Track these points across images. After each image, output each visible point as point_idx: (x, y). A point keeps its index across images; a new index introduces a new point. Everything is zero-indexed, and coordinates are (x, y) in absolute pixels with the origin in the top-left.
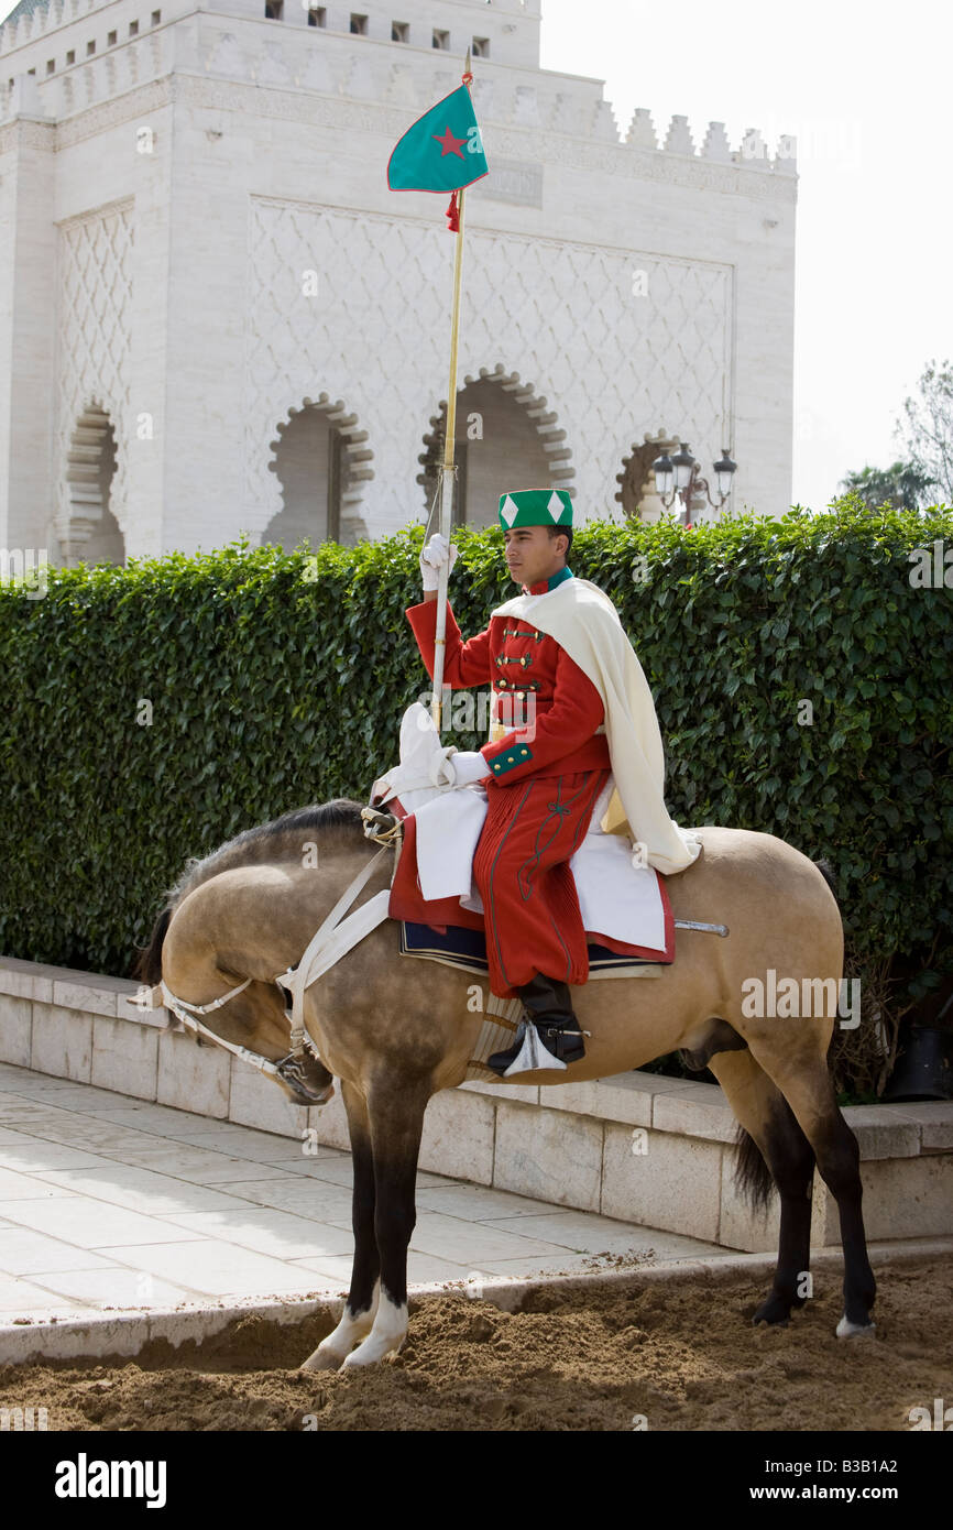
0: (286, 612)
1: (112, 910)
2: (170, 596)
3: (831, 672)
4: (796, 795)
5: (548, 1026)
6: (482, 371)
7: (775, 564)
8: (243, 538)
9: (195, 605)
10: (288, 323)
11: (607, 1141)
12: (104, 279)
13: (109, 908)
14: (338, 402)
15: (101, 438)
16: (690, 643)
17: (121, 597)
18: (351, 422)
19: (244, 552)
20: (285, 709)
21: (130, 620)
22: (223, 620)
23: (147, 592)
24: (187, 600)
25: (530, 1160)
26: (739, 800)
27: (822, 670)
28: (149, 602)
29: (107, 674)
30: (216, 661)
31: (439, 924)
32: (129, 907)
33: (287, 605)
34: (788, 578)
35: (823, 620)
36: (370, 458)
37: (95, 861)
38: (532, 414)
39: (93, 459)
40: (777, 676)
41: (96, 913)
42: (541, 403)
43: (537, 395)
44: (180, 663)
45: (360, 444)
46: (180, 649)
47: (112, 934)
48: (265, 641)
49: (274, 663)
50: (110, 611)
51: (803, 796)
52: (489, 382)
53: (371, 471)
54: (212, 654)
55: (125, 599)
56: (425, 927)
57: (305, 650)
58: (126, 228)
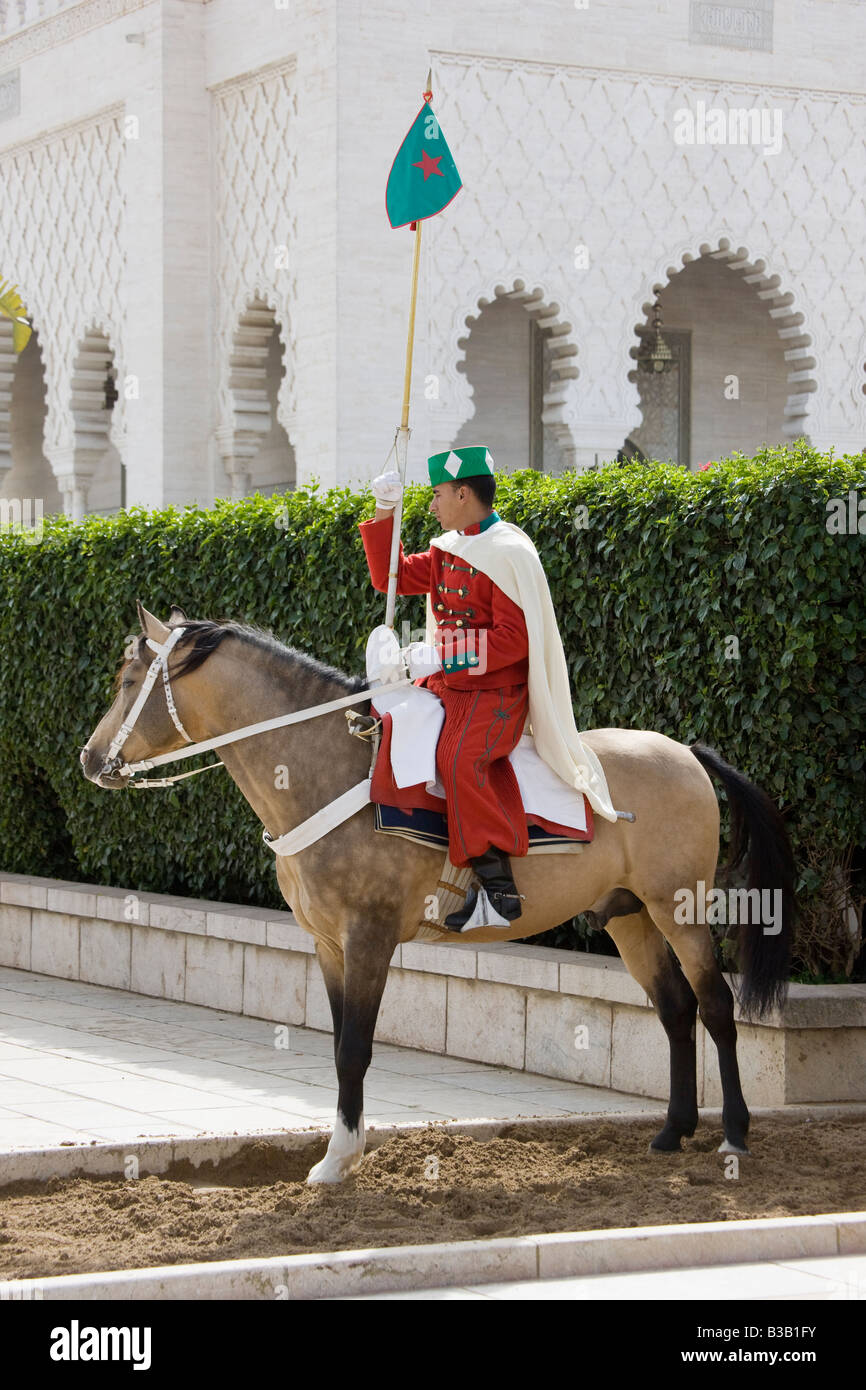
0: (348, 551)
1: (207, 837)
2: (248, 537)
3: (781, 598)
4: (757, 707)
5: (495, 891)
6: (703, 248)
7: (734, 504)
8: (314, 481)
9: (270, 544)
10: (476, 200)
11: (615, 1023)
12: (265, 154)
13: (203, 834)
14: (536, 290)
15: (267, 338)
16: (672, 574)
17: (205, 538)
18: (551, 312)
19: (315, 494)
20: (350, 641)
21: (213, 559)
22: (294, 559)
23: (228, 533)
24: (263, 540)
25: (555, 1044)
26: (714, 713)
27: (774, 598)
28: (228, 544)
29: (194, 611)
30: (289, 597)
31: (406, 807)
32: (222, 833)
33: (349, 543)
34: (742, 517)
35: (772, 552)
36: (574, 354)
37: (190, 789)
38: (764, 295)
39: (258, 362)
40: (737, 603)
41: (193, 840)
42: (774, 282)
43: (768, 273)
44: (258, 599)
45: (561, 338)
46: (258, 587)
47: (209, 858)
48: (331, 577)
49: (338, 598)
50: (195, 551)
51: (763, 707)
52: (713, 260)
53: (575, 368)
54: (287, 590)
55: (207, 540)
56: (395, 810)
57: (364, 586)
58: (288, 94)
